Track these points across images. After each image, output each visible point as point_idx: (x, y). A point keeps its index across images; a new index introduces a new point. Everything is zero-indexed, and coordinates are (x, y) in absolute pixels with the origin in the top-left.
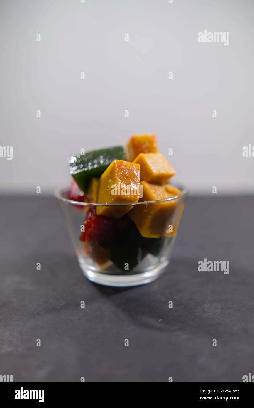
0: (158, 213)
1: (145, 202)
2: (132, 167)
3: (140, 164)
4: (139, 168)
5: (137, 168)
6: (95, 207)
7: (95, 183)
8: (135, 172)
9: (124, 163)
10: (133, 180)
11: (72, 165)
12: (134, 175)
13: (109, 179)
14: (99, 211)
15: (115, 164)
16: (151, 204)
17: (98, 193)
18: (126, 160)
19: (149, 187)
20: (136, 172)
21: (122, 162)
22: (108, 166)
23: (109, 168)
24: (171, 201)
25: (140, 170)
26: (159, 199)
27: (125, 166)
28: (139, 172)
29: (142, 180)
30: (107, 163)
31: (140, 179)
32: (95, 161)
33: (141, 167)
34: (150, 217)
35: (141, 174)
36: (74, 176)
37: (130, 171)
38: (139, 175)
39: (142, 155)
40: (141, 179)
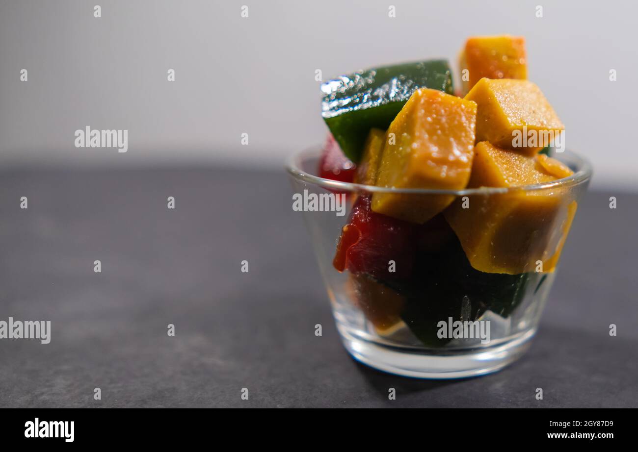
0: (511, 217)
1: (483, 190)
2: (458, 107)
3: (476, 102)
4: (475, 112)
5: (470, 110)
6: (370, 195)
7: (375, 140)
8: (464, 119)
9: (440, 96)
10: (458, 139)
11: (327, 98)
12: (461, 127)
13: (403, 133)
14: (378, 205)
15: (418, 99)
16: (495, 197)
17: (378, 164)
18: (448, 91)
19: (495, 157)
20: (467, 119)
21: (436, 95)
22: (405, 101)
23: (405, 108)
24: (547, 191)
25: (477, 116)
26: (515, 186)
27: (440, 103)
28: (474, 119)
29: (479, 139)
30: (402, 97)
31: (473, 137)
32: (380, 92)
33: (478, 108)
34: (493, 225)
35: (477, 124)
36: (329, 122)
37: (452, 115)
38: (473, 126)
39: (485, 80)
40: (476, 136)
